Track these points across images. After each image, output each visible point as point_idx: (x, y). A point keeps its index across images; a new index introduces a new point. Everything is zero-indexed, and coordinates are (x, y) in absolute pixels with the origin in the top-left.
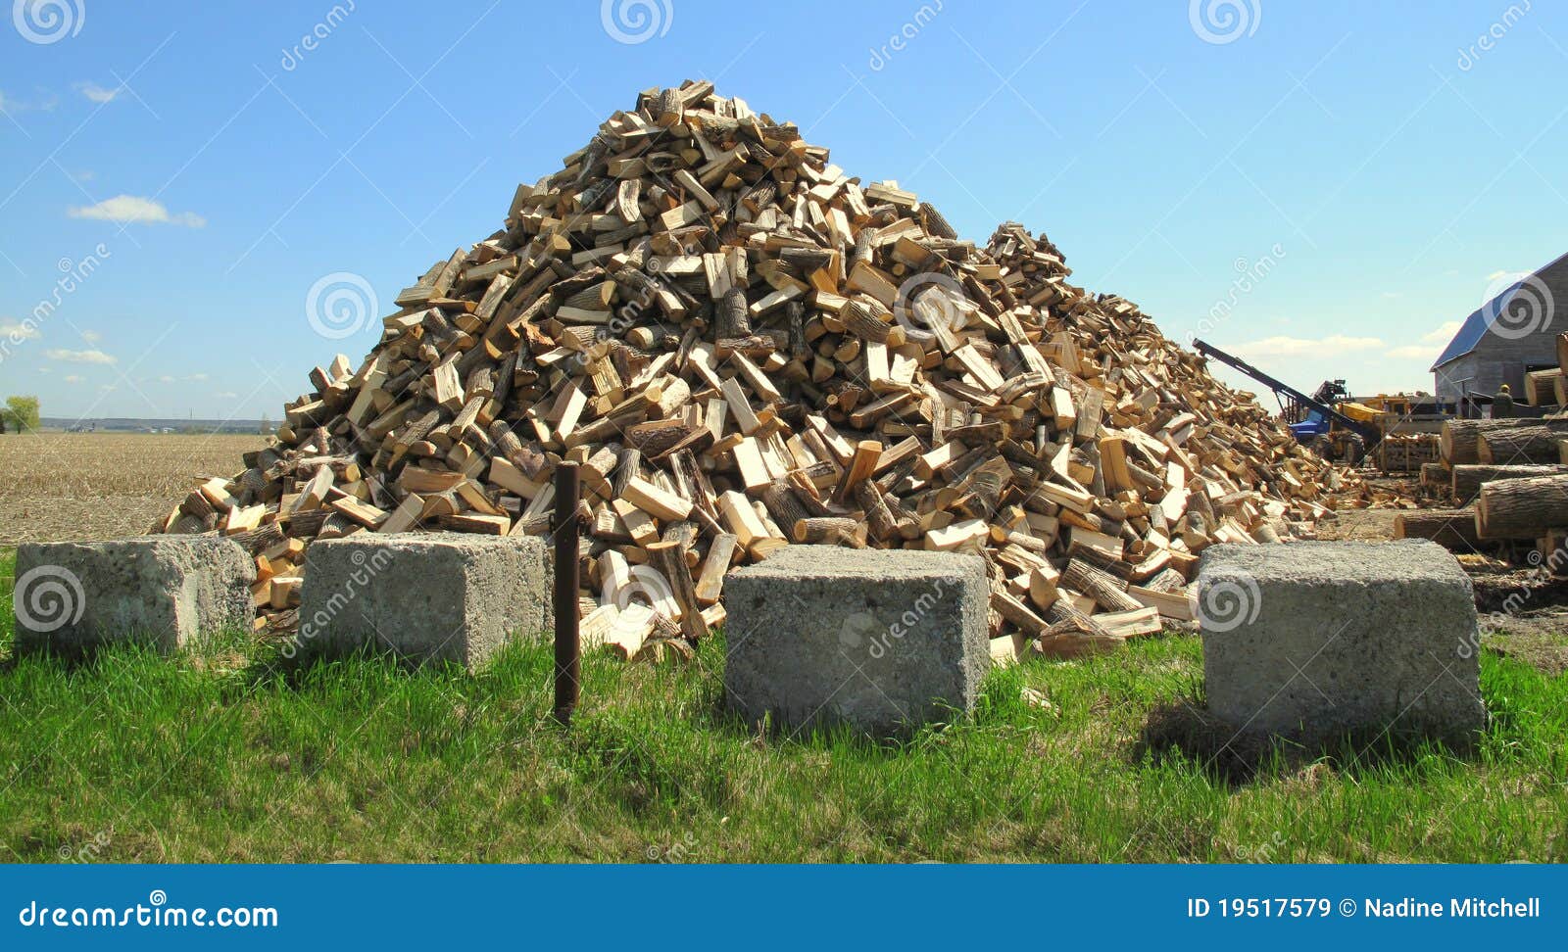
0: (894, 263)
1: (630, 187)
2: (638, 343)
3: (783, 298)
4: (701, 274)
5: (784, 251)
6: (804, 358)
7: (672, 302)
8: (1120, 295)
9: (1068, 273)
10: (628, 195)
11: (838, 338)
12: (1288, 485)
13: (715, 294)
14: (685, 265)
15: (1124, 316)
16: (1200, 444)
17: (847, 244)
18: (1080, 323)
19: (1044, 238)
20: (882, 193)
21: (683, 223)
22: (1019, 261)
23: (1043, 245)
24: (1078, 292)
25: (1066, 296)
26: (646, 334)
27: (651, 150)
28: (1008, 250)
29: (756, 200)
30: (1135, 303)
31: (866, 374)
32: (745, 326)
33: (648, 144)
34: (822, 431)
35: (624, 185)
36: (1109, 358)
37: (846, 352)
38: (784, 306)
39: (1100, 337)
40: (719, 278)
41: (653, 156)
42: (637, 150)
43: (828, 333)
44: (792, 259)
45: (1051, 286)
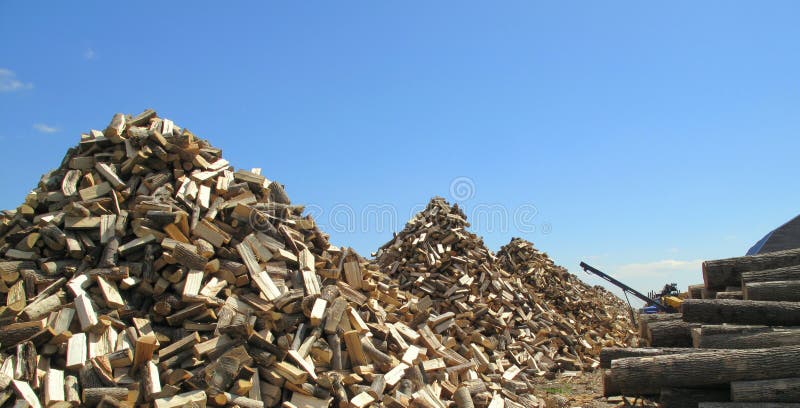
0: (233, 219)
1: (73, 174)
2: (45, 273)
3: (143, 242)
4: (97, 229)
5: (149, 212)
6: (150, 281)
7: (74, 245)
8: (523, 238)
9: (468, 225)
10: (70, 179)
11: (173, 268)
12: (584, 348)
13: (103, 241)
14: (88, 222)
15: (523, 249)
16: (461, 331)
17: (202, 207)
18: (470, 254)
19: (456, 207)
20: (244, 176)
21: (96, 196)
22: (440, 219)
23: (455, 210)
24: (472, 236)
25: (462, 239)
26: (52, 266)
27: (97, 151)
28: (433, 213)
29: (151, 181)
30: (532, 242)
31: (183, 290)
32: (111, 261)
33: (95, 147)
34: (139, 328)
35: (70, 173)
36: (483, 274)
37: (175, 278)
38: (142, 248)
39: (480, 262)
40: (108, 230)
41: (97, 155)
42: (88, 152)
43: (168, 265)
44: (152, 217)
45: (454, 233)
